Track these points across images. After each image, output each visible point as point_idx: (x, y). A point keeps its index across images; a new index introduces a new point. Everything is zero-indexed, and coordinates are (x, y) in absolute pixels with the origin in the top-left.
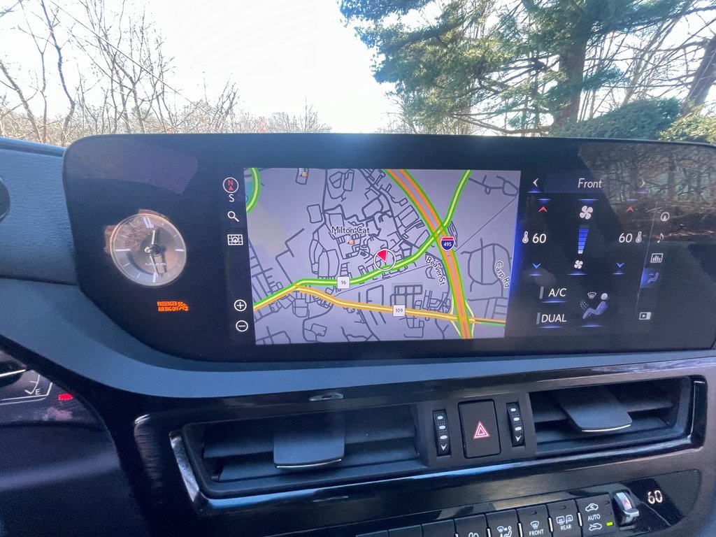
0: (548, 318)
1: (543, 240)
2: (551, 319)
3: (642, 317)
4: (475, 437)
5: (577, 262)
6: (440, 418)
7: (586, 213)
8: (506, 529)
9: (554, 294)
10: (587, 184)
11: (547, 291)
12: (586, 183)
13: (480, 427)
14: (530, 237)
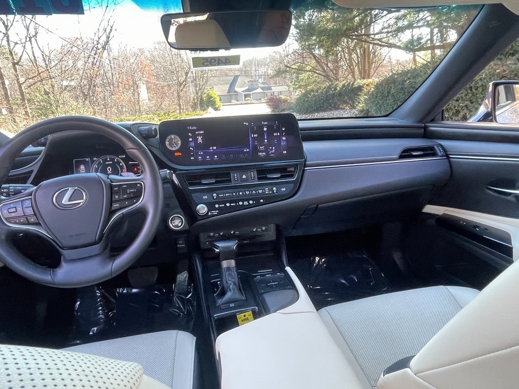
1: (256, 136)
2: (262, 154)
3: (284, 153)
4: (243, 178)
7: (265, 129)
10: (264, 123)
11: (260, 147)
13: (244, 176)
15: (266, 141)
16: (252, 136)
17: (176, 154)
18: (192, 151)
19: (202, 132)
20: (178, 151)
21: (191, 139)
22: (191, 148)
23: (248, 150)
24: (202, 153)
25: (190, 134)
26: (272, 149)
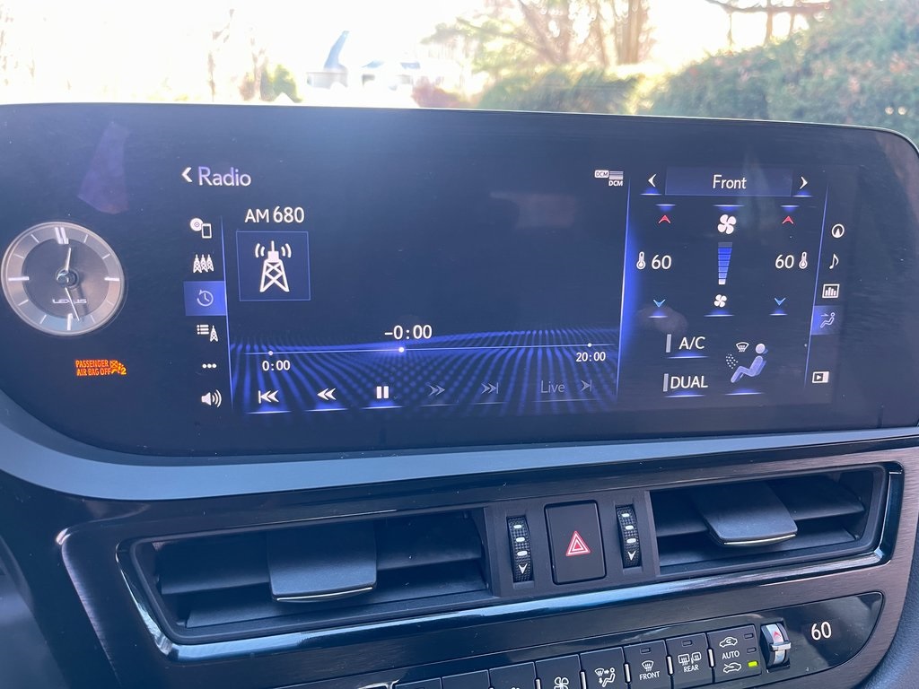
0: (681, 381)
1: (666, 264)
2: (686, 384)
3: (815, 380)
4: (569, 553)
5: (718, 297)
6: (518, 527)
7: (727, 224)
8: (607, 672)
9: (686, 345)
10: (725, 183)
11: (676, 342)
12: (723, 181)
13: (576, 539)
14: (648, 260)
15: (720, 301)
16: (641, 264)
17: (84, 368)
18: (214, 352)
19: (290, 215)
20: (93, 343)
21: (203, 264)
22: (203, 329)
23: (600, 356)
24: (283, 365)
25: (197, 225)
26: (747, 358)
